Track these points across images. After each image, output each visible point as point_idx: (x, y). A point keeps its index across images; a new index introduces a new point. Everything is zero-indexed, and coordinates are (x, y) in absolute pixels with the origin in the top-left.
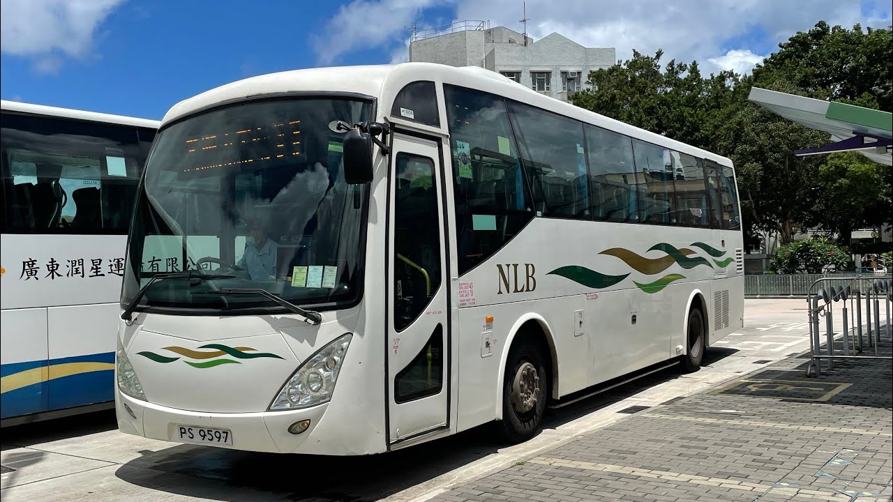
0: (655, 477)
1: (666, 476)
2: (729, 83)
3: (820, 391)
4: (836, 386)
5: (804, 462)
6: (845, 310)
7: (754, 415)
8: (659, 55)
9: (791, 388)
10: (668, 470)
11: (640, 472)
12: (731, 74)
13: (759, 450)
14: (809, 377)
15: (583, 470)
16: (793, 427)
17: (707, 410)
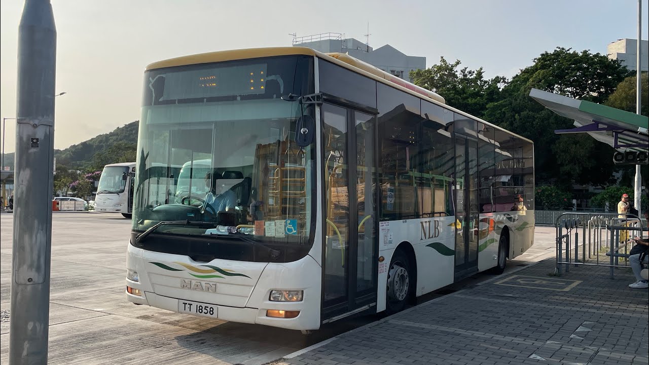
0: (470, 334)
1: (477, 334)
2: (501, 86)
3: (563, 285)
4: (574, 282)
5: (562, 328)
6: (577, 234)
7: (525, 298)
8: (458, 63)
9: (544, 282)
10: (477, 331)
11: (459, 331)
12: (504, 79)
13: (533, 320)
14: (555, 275)
15: (424, 328)
16: (550, 306)
17: (495, 294)
